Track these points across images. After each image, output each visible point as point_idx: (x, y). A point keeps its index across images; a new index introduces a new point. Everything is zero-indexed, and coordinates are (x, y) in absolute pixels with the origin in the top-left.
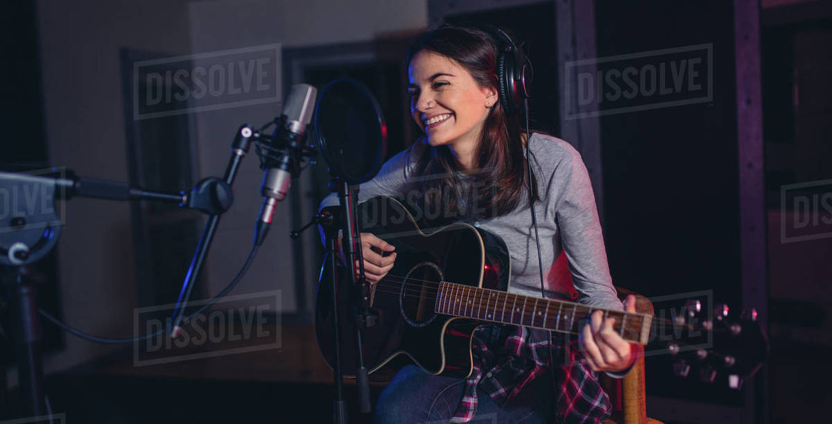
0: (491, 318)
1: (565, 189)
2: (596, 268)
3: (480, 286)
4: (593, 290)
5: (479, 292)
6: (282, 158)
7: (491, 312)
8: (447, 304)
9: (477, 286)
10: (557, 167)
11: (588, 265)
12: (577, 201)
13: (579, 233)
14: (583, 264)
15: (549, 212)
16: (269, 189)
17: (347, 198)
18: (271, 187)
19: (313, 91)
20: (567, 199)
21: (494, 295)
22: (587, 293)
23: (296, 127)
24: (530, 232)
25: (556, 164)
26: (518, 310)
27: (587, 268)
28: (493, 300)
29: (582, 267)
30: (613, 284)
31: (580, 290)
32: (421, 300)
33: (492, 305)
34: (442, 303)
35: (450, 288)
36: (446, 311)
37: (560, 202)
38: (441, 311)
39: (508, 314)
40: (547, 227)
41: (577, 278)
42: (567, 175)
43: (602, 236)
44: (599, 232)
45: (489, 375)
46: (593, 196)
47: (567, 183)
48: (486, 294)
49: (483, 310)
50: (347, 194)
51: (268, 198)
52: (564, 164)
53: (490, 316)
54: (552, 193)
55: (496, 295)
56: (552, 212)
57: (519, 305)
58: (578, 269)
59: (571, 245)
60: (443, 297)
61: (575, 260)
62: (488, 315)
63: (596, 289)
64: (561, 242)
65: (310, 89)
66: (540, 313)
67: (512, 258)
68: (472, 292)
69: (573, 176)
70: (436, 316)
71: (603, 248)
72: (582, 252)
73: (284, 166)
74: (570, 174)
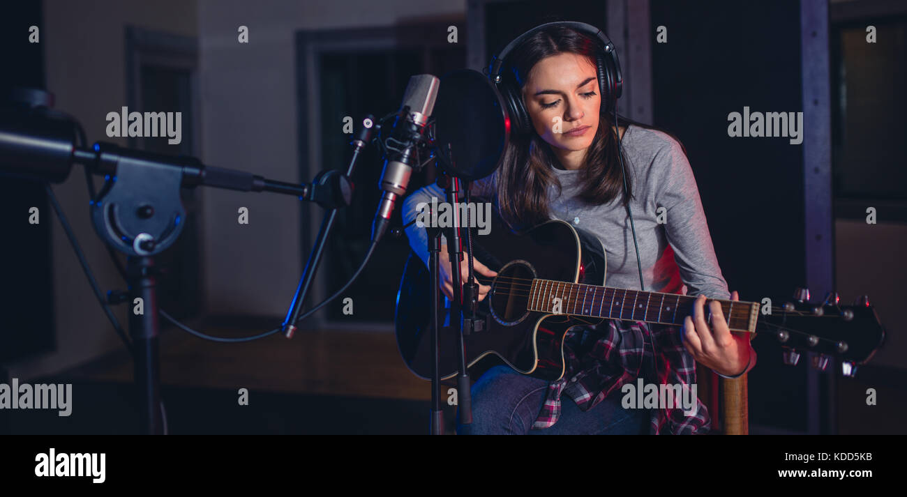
0: (589, 313)
1: (665, 179)
2: (705, 259)
3: (576, 282)
4: (702, 282)
5: (576, 287)
6: (404, 152)
7: (588, 307)
8: (541, 301)
9: (573, 281)
10: (656, 156)
11: (695, 256)
12: (680, 190)
13: (684, 224)
14: (691, 255)
15: (649, 203)
16: (391, 183)
17: (454, 194)
18: (393, 182)
19: (436, 81)
20: (668, 190)
21: (591, 290)
22: (696, 287)
23: (418, 118)
24: (626, 224)
25: (654, 155)
26: (617, 304)
27: (695, 259)
28: (590, 295)
29: (689, 259)
30: (723, 275)
31: (689, 283)
32: (510, 297)
33: (589, 300)
34: (536, 300)
35: (544, 285)
36: (539, 308)
37: (661, 193)
38: (534, 308)
39: (606, 308)
40: (647, 219)
41: (684, 270)
42: (667, 165)
43: (707, 226)
44: (704, 222)
45: (574, 380)
46: (695, 184)
47: (667, 173)
48: (583, 288)
49: (580, 305)
50: (454, 190)
51: (388, 192)
52: (662, 153)
53: (587, 311)
54: (651, 183)
55: (593, 290)
56: (652, 204)
57: (619, 298)
58: (686, 260)
59: (677, 236)
60: (537, 294)
61: (682, 251)
62: (584, 310)
63: (704, 281)
64: (666, 234)
65: (434, 80)
66: (641, 306)
67: (606, 250)
68: (568, 288)
69: (673, 165)
70: (528, 314)
71: (709, 238)
72: (689, 243)
73: (405, 160)
74: (670, 164)
